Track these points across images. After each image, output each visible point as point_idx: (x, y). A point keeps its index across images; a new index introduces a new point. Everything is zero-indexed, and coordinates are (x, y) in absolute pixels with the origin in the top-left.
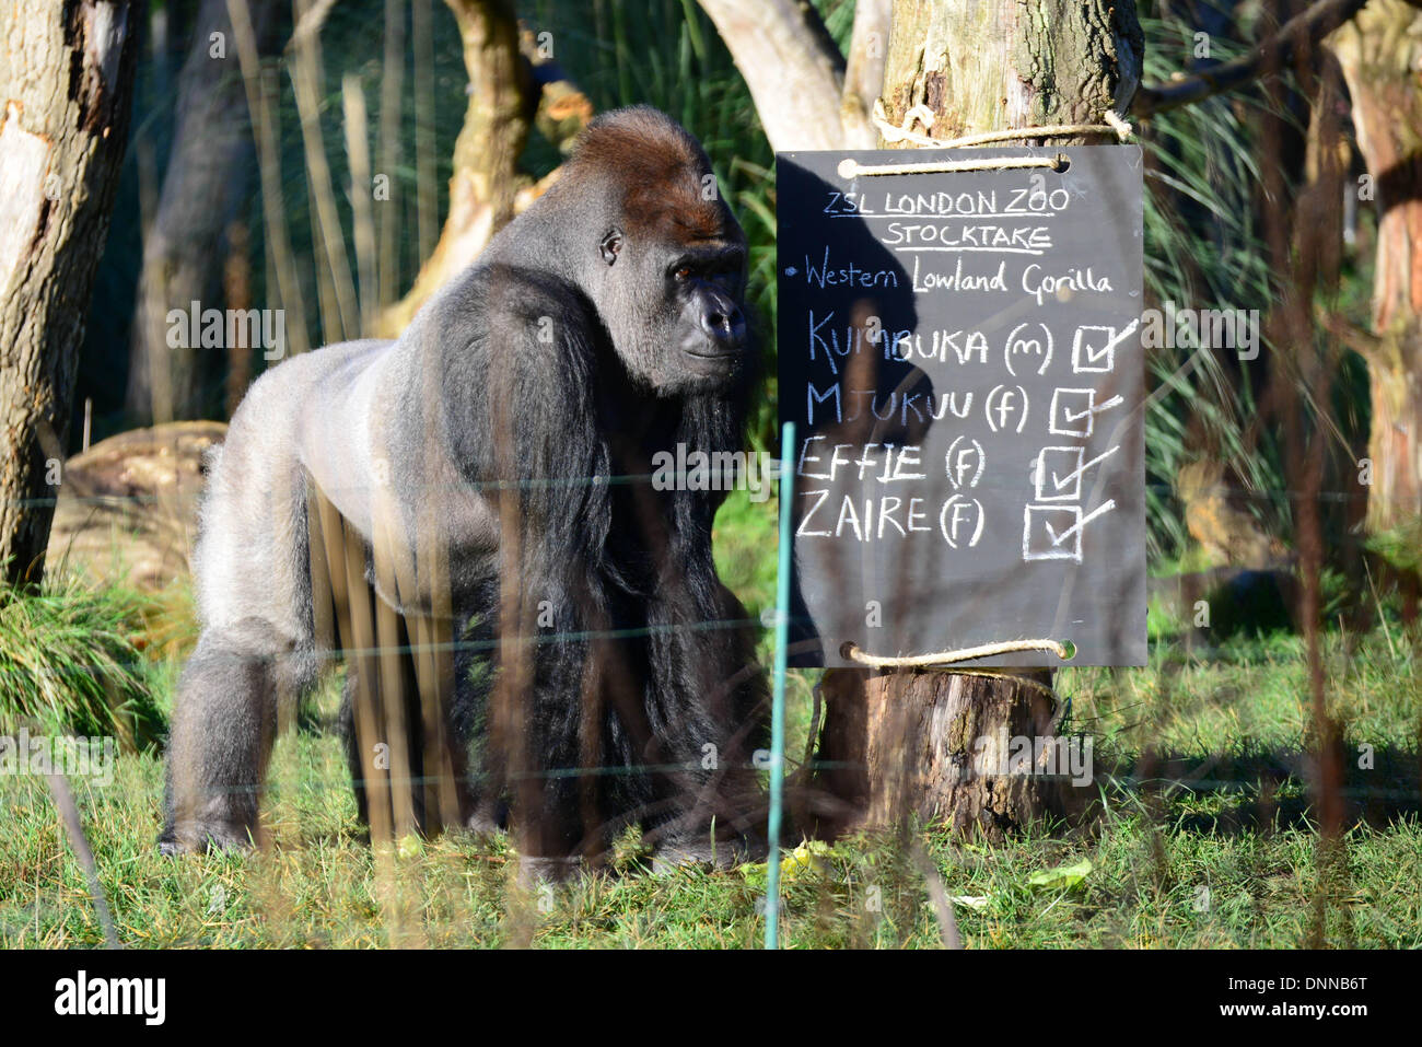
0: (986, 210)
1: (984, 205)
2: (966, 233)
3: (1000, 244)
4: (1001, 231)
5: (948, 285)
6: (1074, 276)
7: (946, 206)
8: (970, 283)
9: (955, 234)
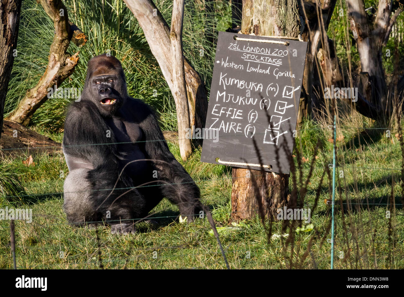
0: (267, 53)
1: (267, 52)
2: (262, 58)
3: (269, 62)
4: (270, 59)
5: (255, 71)
6: (286, 73)
7: (258, 51)
8: (261, 71)
9: (259, 58)
